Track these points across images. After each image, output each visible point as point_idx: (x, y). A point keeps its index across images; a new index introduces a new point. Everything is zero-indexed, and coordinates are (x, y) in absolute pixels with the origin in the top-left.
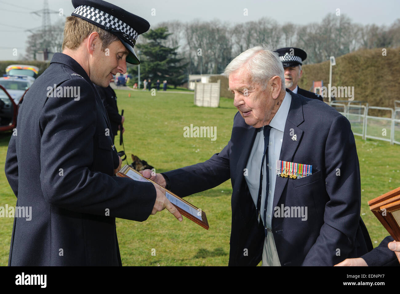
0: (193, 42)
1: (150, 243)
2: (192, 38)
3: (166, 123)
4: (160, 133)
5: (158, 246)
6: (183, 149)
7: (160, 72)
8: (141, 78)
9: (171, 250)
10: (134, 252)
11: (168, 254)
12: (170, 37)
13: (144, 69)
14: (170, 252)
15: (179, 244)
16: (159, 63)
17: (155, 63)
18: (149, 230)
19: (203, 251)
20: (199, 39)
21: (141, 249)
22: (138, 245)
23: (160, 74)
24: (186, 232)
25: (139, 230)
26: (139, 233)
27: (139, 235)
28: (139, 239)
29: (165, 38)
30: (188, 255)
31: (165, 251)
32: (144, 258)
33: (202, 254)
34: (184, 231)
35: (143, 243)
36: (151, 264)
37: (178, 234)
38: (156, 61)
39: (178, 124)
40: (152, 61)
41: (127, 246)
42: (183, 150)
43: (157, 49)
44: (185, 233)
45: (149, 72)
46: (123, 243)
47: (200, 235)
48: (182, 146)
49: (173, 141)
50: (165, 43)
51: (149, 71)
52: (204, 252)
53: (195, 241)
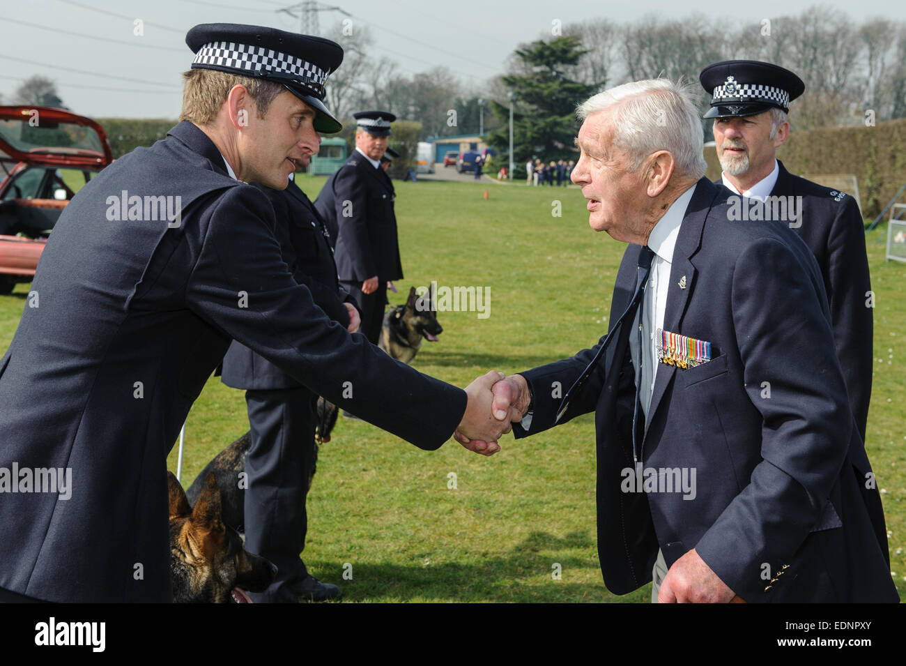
0: (642, 69)
1: (424, 515)
2: (639, 60)
3: (549, 258)
4: (528, 279)
5: (438, 523)
6: (569, 316)
7: (560, 141)
8: (515, 155)
9: (465, 533)
10: (383, 533)
11: (457, 539)
12: (586, 59)
13: (524, 135)
14: (462, 536)
15: (487, 521)
16: (559, 119)
17: (549, 120)
18: (429, 488)
19: (537, 537)
20: (656, 63)
21: (399, 528)
22: (395, 519)
23: (560, 146)
24: (514, 495)
25: (408, 488)
26: (405, 495)
27: (405, 498)
28: (402, 508)
29: (573, 61)
30: (500, 545)
31: (451, 535)
32: (400, 546)
33: (532, 543)
34: (509, 492)
35: (409, 516)
36: (412, 560)
37: (492, 500)
38: (550, 115)
39: (578, 259)
40: (542, 116)
41: (371, 520)
42: (568, 318)
43: (555, 86)
44: (510, 498)
45: (535, 141)
46: (365, 513)
47: (541, 503)
48: (570, 310)
49: (551, 299)
50: (575, 72)
51: (533, 138)
52: (540, 540)
53: (527, 515)
